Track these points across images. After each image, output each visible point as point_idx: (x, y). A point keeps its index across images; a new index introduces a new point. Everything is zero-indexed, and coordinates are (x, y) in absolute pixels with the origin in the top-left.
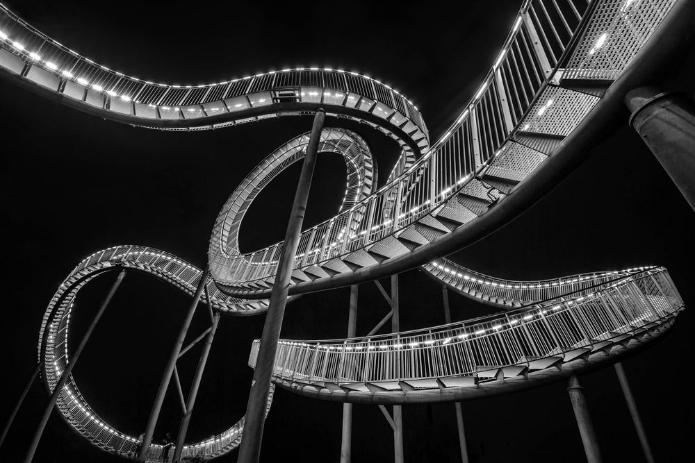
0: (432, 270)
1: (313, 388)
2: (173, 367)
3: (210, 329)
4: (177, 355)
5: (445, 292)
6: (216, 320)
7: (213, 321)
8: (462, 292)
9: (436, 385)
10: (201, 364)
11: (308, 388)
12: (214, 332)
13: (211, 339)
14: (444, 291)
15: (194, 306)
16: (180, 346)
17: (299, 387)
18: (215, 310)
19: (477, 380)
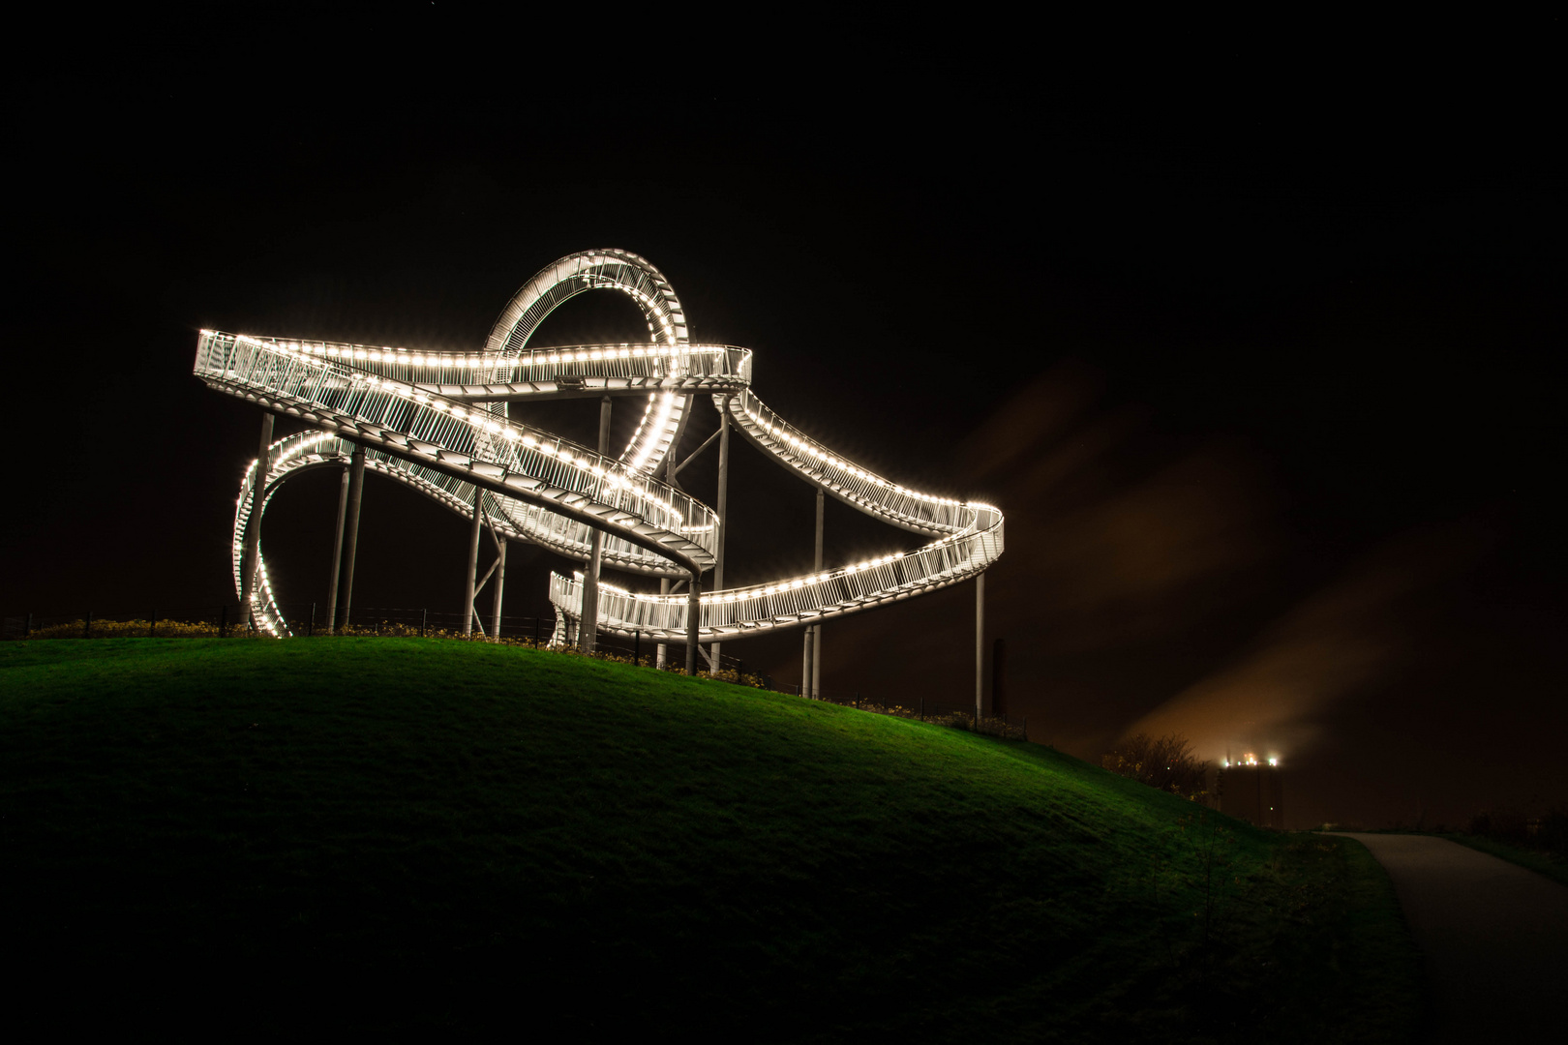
0: (801, 467)
1: (624, 632)
2: (472, 609)
3: (498, 560)
4: (473, 595)
5: (820, 499)
6: (503, 547)
7: (500, 549)
8: (846, 499)
9: (753, 624)
10: (497, 602)
11: (620, 632)
12: (503, 563)
13: (502, 573)
14: (818, 497)
15: (476, 532)
16: (474, 584)
17: (613, 631)
18: (499, 535)
19: (800, 617)
